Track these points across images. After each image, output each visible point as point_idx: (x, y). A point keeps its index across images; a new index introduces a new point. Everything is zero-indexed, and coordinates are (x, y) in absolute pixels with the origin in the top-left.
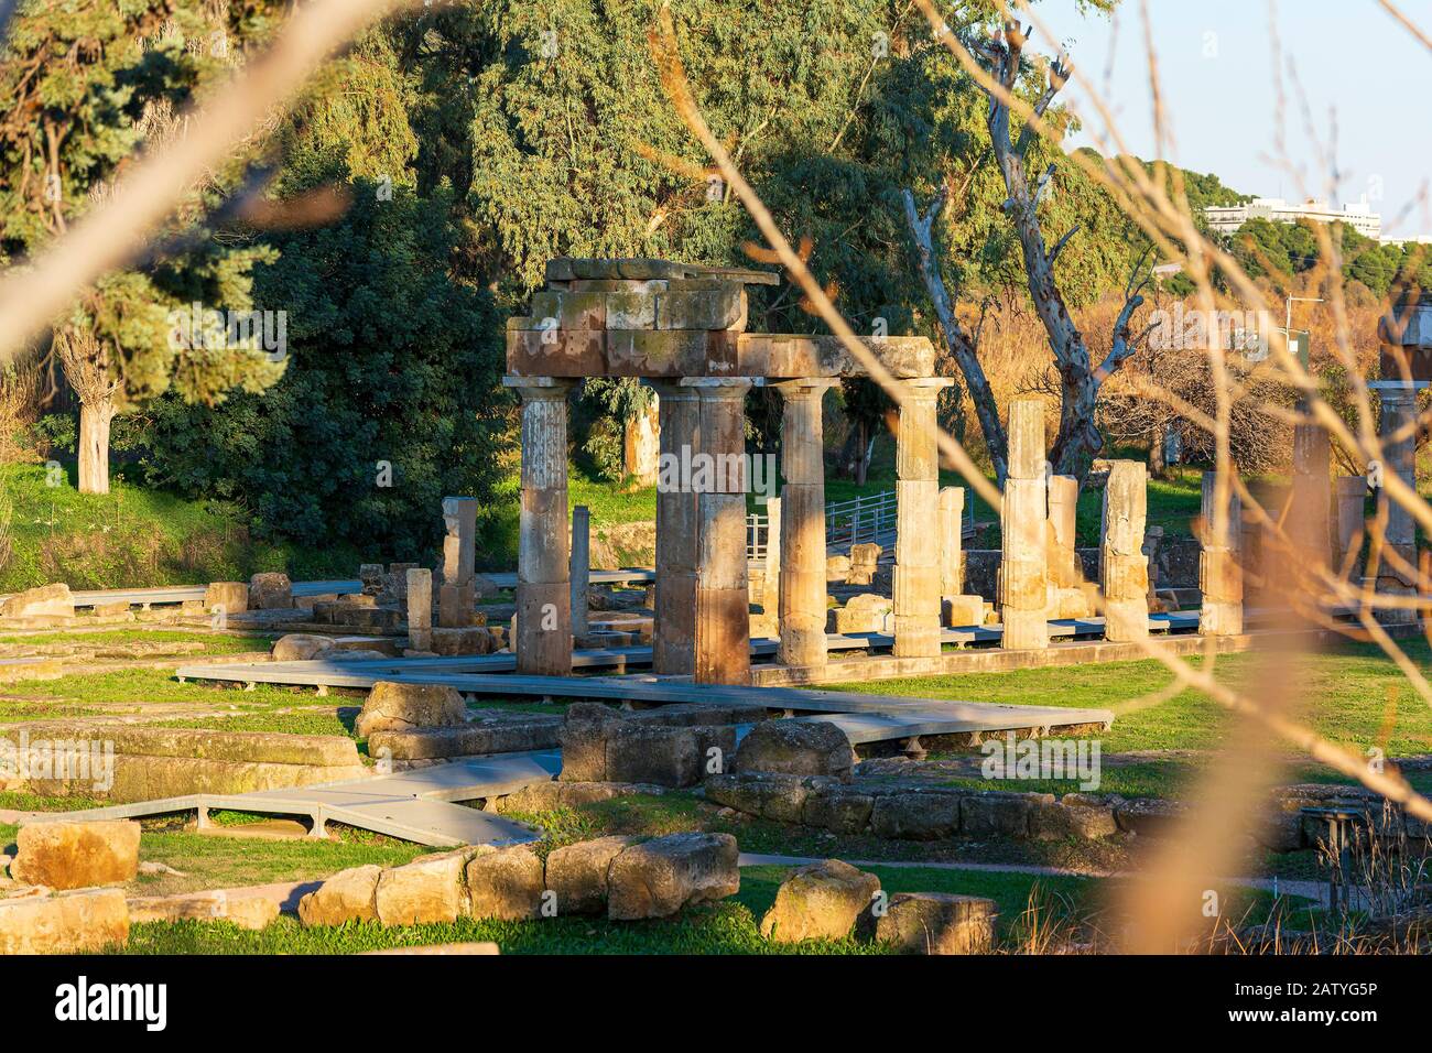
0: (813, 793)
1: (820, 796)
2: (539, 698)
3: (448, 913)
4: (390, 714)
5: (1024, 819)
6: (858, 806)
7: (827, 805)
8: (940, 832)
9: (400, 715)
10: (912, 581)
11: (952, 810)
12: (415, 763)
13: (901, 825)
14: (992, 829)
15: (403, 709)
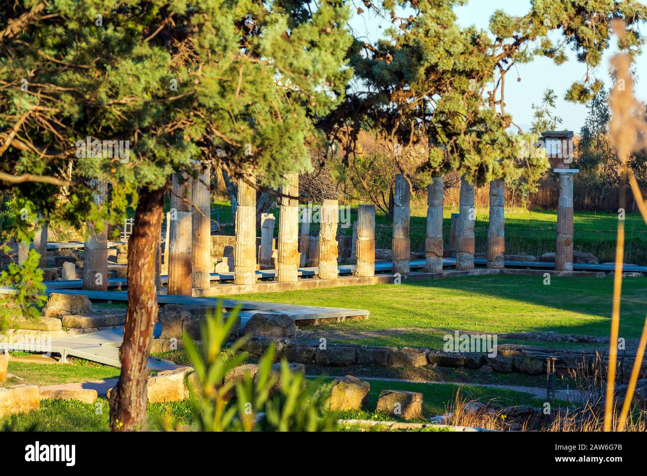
0: (286, 345)
1: (289, 347)
2: (106, 301)
3: (180, 397)
4: (59, 308)
5: (386, 359)
6: (309, 351)
7: (294, 351)
8: (348, 364)
9: (63, 308)
10: (244, 251)
11: (353, 354)
12: (86, 330)
13: (330, 360)
14: (371, 362)
15: (65, 305)
